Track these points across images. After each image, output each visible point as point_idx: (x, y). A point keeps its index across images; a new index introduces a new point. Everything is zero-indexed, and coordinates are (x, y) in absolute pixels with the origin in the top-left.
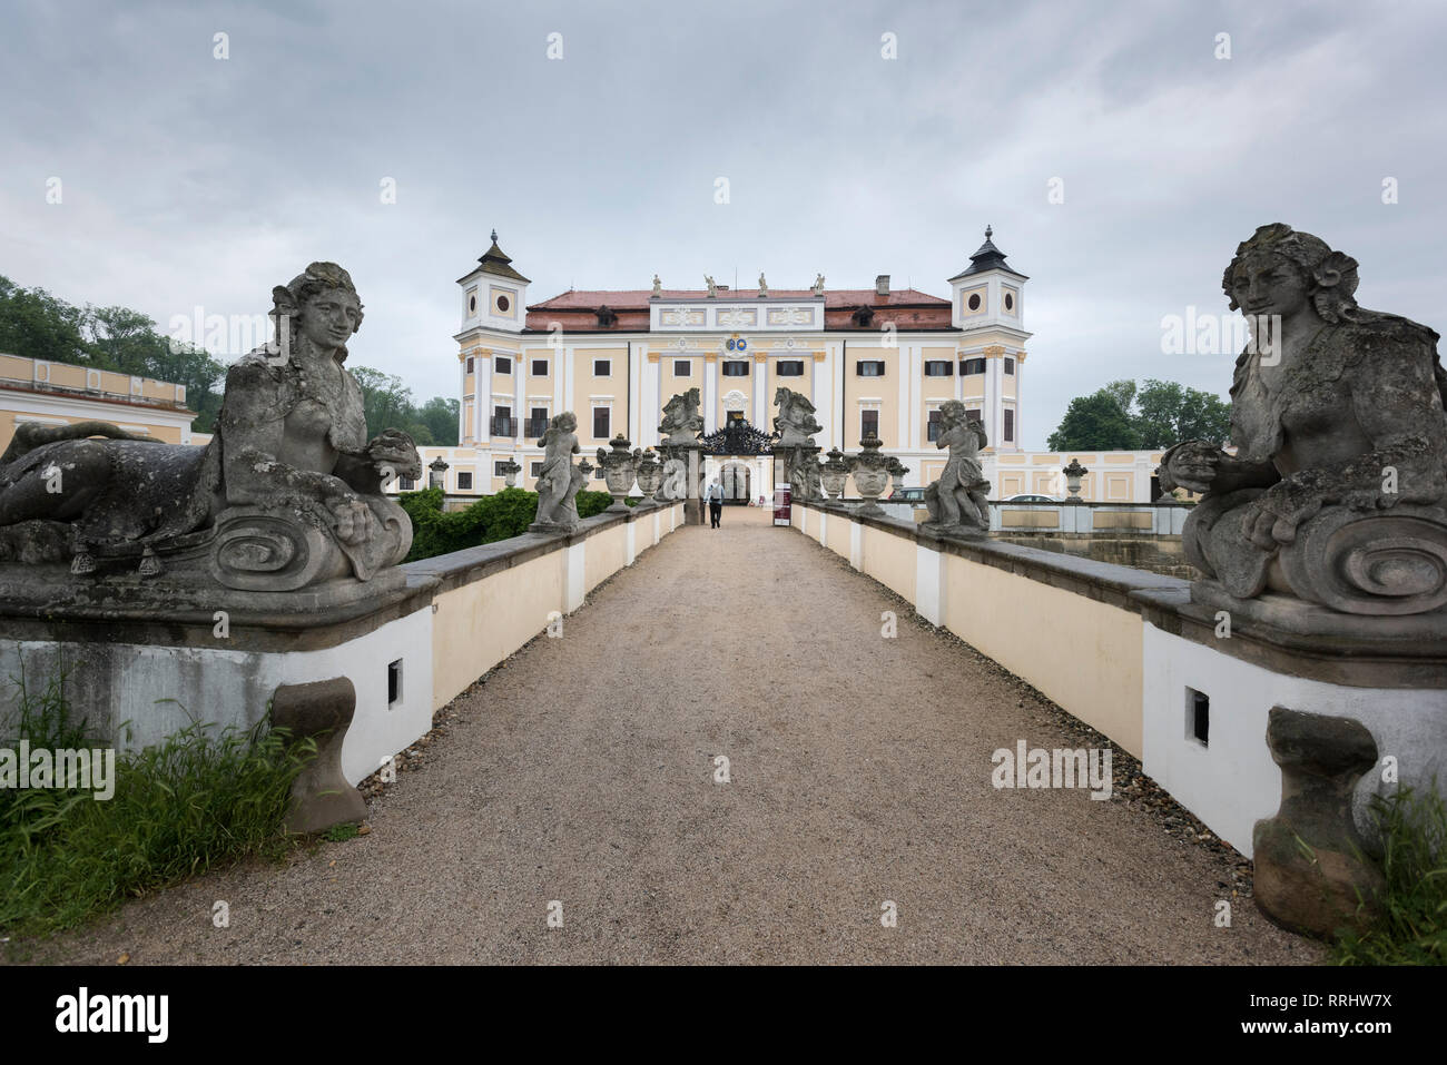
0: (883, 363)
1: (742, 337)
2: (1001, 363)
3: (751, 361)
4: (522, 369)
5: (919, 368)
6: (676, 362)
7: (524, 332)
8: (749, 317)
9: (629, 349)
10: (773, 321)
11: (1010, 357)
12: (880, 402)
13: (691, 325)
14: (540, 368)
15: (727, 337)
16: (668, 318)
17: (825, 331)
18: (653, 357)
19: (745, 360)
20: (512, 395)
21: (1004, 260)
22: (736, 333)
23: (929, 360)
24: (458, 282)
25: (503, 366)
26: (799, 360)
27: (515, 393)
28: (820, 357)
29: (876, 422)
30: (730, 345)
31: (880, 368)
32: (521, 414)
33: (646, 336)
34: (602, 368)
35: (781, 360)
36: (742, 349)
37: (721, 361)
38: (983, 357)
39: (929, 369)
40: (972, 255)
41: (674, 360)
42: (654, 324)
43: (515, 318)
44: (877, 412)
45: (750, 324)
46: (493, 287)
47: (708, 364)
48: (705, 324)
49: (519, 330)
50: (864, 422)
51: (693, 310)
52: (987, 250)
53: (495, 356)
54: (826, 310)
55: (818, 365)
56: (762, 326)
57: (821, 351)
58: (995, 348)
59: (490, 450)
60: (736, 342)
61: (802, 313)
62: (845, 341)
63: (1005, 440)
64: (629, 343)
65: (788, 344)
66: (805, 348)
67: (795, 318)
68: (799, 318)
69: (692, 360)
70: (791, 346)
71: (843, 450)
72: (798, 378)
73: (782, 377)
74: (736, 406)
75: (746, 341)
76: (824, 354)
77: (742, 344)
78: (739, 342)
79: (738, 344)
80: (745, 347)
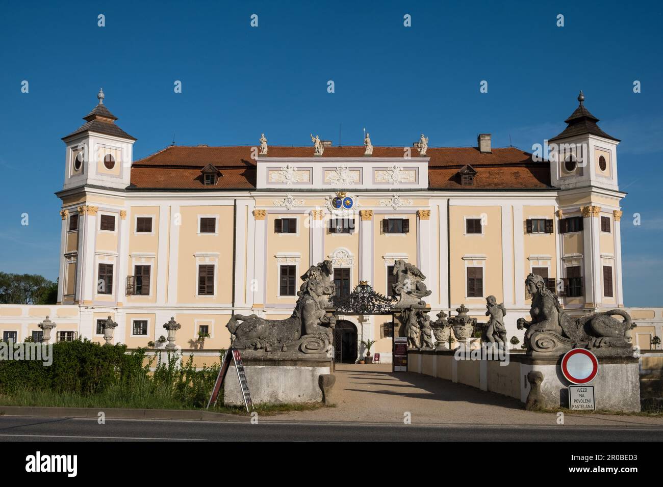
1: (348, 195)
2: (596, 222)
3: (357, 218)
4: (126, 226)
5: (521, 227)
7: (128, 189)
8: (355, 175)
9: (235, 206)
10: (379, 179)
11: (606, 215)
12: (483, 258)
13: (298, 183)
15: (334, 195)
16: (275, 176)
17: (430, 189)
18: (259, 214)
19: (350, 217)
20: (115, 252)
21: (597, 124)
22: (343, 191)
23: (530, 218)
24: (63, 139)
25: (108, 223)
26: (404, 217)
27: (119, 251)
28: (425, 215)
29: (481, 280)
30: (336, 203)
32: (123, 271)
33: (253, 193)
34: (208, 225)
35: (386, 217)
38: (580, 216)
39: (531, 226)
40: (567, 118)
42: (261, 183)
43: (120, 176)
44: (481, 268)
45: (356, 183)
46: (100, 146)
47: (315, 222)
48: (311, 180)
49: (124, 187)
50: (469, 279)
51: (299, 169)
52: (579, 115)
53: (100, 214)
54: (430, 168)
55: (423, 222)
56: (368, 185)
57: (426, 209)
58: (591, 208)
59: (92, 308)
60: (342, 200)
61: (407, 172)
62: (449, 200)
63: (605, 295)
64: (235, 200)
65: (394, 202)
66: (410, 205)
67: (400, 177)
68: (404, 176)
69: (298, 217)
70: (397, 203)
71: (449, 307)
72: (403, 235)
73: (387, 235)
74: (343, 263)
75: (353, 199)
76: (429, 211)
77: (348, 202)
78: (345, 200)
79: (344, 202)
80: (351, 205)
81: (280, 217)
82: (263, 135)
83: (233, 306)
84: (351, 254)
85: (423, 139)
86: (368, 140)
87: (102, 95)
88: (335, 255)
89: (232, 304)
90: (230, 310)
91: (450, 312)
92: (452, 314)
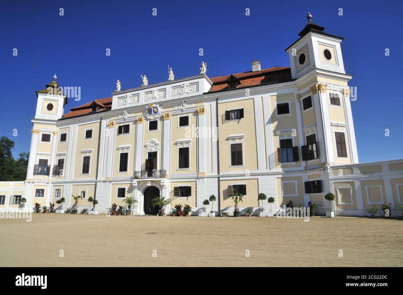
0: (242, 109)
3: (159, 120)
4: (55, 139)
7: (60, 120)
9: (101, 122)
10: (175, 94)
12: (242, 137)
13: (131, 104)
14: (63, 137)
15: (147, 107)
16: (121, 102)
17: (204, 94)
18: (111, 125)
20: (50, 153)
25: (46, 138)
26: (189, 115)
27: (52, 152)
28: (202, 111)
29: (241, 153)
30: (150, 111)
31: (240, 114)
32: (53, 163)
33: (108, 113)
34: (89, 134)
35: (182, 116)
36: (155, 113)
39: (280, 109)
42: (114, 106)
44: (241, 144)
45: (161, 98)
46: (45, 99)
48: (138, 101)
49: (58, 119)
50: (233, 153)
51: (133, 95)
53: (42, 133)
55: (200, 117)
56: (169, 97)
57: (202, 108)
58: (317, 86)
59: (33, 183)
60: (152, 109)
61: (191, 86)
62: (217, 99)
63: (339, 156)
64: (101, 119)
65: (183, 106)
66: (192, 107)
67: (187, 90)
68: (189, 89)
69: (130, 124)
71: (219, 173)
73: (179, 128)
74: (153, 149)
75: (158, 108)
76: (203, 109)
78: (154, 109)
79: (153, 110)
80: (157, 112)
81: (121, 125)
82: (118, 81)
83: (96, 180)
84: (157, 143)
85: (203, 65)
86: (172, 72)
87: (55, 77)
88: (148, 144)
89: (95, 178)
90: (95, 182)
91: (219, 178)
92: (221, 179)
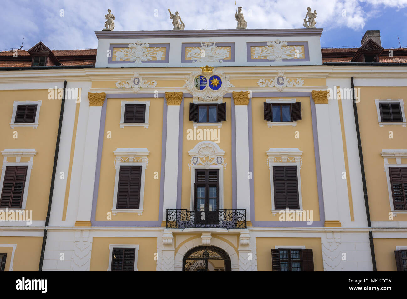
1: (216, 72)
3: (228, 102)
6: (127, 106)
8: (224, 52)
10: (255, 56)
13: (149, 61)
15: (197, 73)
16: (120, 54)
17: (325, 64)
18: (95, 99)
19: (220, 102)
22: (208, 68)
26: (293, 101)
28: (322, 97)
30: (201, 83)
33: (89, 72)
34: (26, 114)
35: (269, 101)
36: (215, 88)
37: (187, 103)
41: (124, 103)
42: (101, 62)
45: (225, 61)
47: (170, 107)
48: (167, 58)
50: (394, 185)
51: (152, 46)
55: (319, 107)
56: (241, 60)
57: (322, 90)
60: (208, 79)
61: (292, 47)
62: (352, 79)
64: (66, 82)
65: (278, 82)
66: (299, 86)
67: (284, 53)
68: (288, 52)
69: (148, 103)
70: (282, 84)
71: (370, 225)
72: (294, 124)
73: (270, 124)
74: (208, 163)
75: (221, 78)
76: (326, 93)
77: (215, 81)
78: (211, 79)
79: (210, 82)
80: (219, 86)
83: (47, 224)
88: (197, 151)
89: (45, 222)
90: (41, 230)
91: (371, 233)
92: (375, 236)
